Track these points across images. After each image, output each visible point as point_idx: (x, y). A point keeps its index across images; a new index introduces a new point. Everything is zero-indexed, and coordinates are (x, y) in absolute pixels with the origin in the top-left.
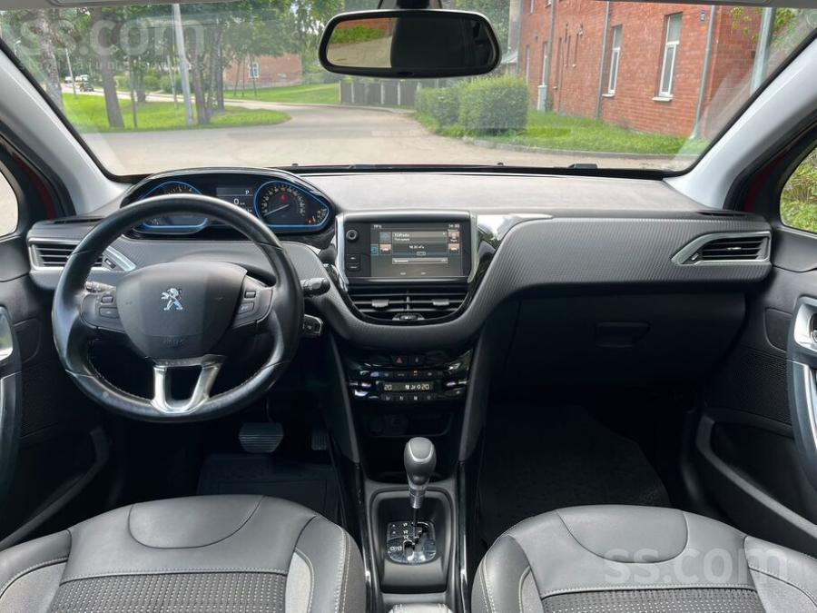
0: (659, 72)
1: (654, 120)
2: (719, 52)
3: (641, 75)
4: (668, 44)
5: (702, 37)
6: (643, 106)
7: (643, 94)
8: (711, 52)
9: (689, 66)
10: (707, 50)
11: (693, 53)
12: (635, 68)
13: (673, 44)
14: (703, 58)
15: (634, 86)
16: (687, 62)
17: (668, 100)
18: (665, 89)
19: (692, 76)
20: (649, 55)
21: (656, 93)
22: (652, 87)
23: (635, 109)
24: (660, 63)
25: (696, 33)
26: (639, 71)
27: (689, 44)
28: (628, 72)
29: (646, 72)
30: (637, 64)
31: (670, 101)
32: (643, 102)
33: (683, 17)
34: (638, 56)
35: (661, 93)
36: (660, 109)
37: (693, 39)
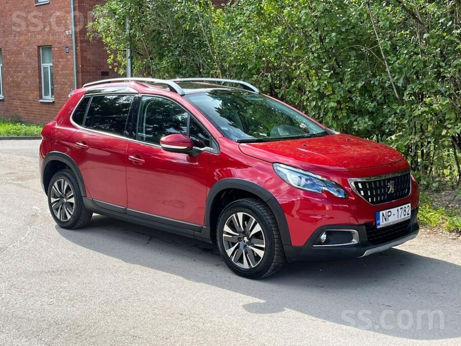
0: (40, 83)
1: (43, 115)
2: (82, 72)
3: (25, 85)
4: (43, 65)
5: (69, 63)
6: (31, 106)
7: (30, 98)
8: (77, 72)
9: (63, 80)
10: (75, 70)
11: (64, 72)
12: (19, 79)
13: (47, 65)
14: (73, 76)
15: (21, 92)
16: (61, 77)
17: (52, 101)
18: (47, 94)
19: (66, 86)
20: (29, 72)
21: (41, 98)
22: (37, 93)
23: (25, 108)
24: (40, 78)
25: (65, 60)
26: (24, 82)
27: (60, 66)
28: (13, 82)
29: (29, 82)
30: (20, 77)
31: (53, 102)
32: (31, 103)
33: (53, 49)
34: (20, 72)
35: (44, 97)
36: (45, 108)
37: (62, 63)
